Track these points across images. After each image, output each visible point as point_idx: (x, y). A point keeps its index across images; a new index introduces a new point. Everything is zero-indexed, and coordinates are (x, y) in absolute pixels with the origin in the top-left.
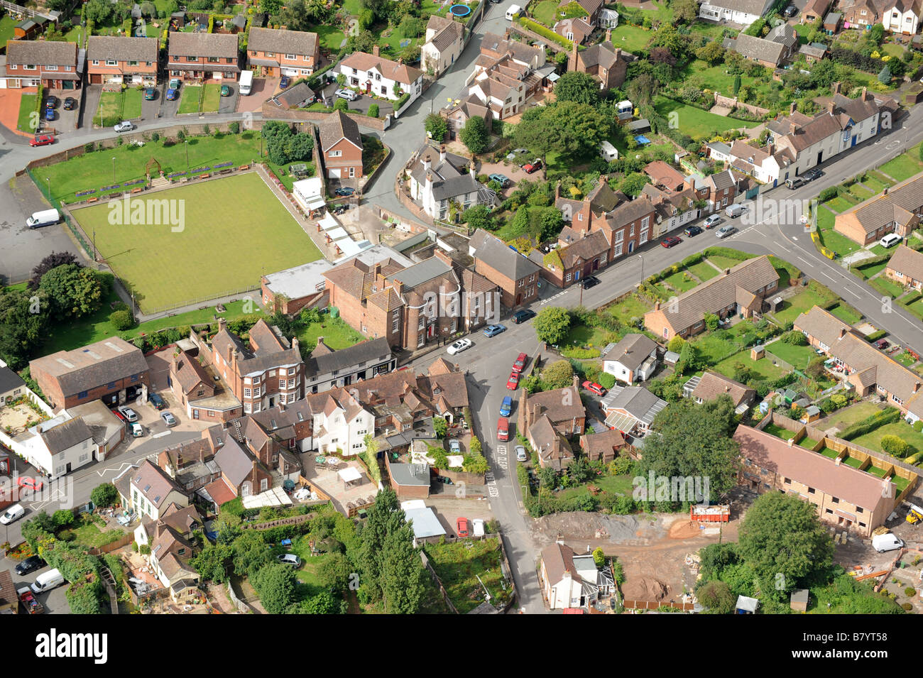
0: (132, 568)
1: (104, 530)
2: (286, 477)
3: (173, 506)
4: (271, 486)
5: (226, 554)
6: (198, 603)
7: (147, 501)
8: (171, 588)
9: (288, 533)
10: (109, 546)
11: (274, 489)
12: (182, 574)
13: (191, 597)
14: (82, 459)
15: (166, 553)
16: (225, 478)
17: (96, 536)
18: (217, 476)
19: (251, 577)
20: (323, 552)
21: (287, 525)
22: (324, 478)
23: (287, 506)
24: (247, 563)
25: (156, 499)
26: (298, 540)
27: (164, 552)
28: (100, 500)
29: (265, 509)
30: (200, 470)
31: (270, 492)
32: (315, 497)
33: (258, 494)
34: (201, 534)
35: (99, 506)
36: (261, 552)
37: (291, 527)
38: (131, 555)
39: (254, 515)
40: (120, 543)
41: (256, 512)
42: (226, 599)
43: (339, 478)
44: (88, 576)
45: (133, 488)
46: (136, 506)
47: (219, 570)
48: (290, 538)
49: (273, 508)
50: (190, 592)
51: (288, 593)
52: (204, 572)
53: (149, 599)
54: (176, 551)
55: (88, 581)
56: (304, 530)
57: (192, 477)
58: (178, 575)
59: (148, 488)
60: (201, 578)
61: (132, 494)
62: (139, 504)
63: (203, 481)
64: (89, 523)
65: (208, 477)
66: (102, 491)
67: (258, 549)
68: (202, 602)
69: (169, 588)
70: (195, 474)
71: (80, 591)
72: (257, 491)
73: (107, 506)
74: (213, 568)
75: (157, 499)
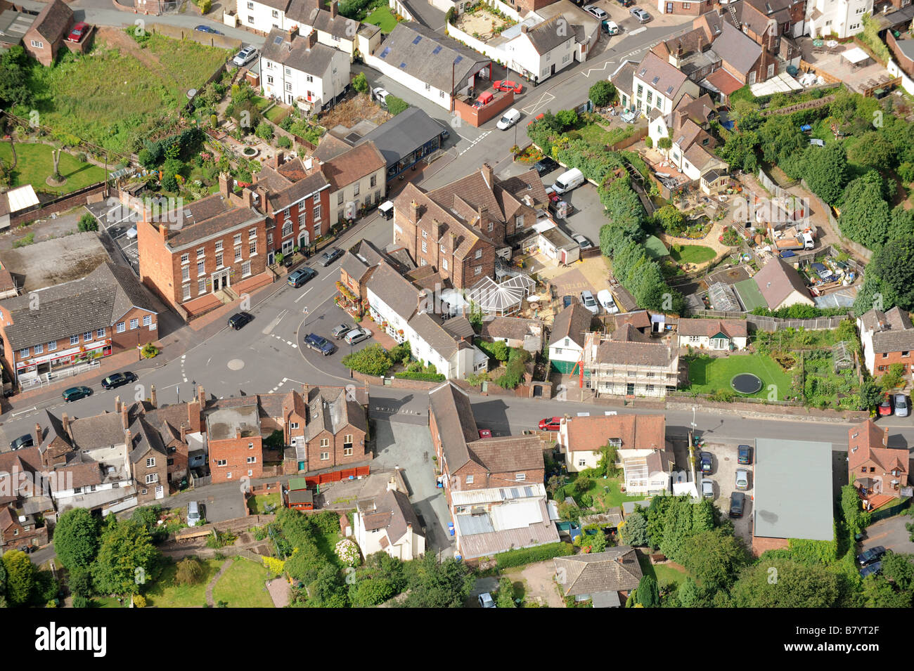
0: (651, 164)
1: (608, 129)
2: (788, 63)
3: (686, 97)
4: (777, 73)
5: (755, 141)
6: (732, 193)
7: (656, 94)
8: (703, 180)
9: (808, 118)
10: (622, 144)
11: (780, 75)
12: (713, 163)
13: (723, 188)
14: (565, 59)
15: (692, 143)
16: (727, 67)
17: (602, 136)
18: (718, 65)
19: (784, 163)
20: (849, 135)
21: (806, 109)
22: (825, 63)
23: (798, 92)
24: (778, 150)
25: (668, 91)
26: (818, 125)
27: (689, 143)
28: (600, 98)
29: (776, 95)
30: (701, 60)
31: (776, 78)
32: (821, 81)
33: (765, 81)
34: (717, 124)
35: (597, 105)
36: (793, 136)
37: (810, 110)
38: (645, 151)
39: (764, 103)
40: (631, 140)
41: (767, 99)
42: (759, 187)
43: (842, 60)
44: (616, 172)
45: (636, 81)
46: (639, 102)
47: (750, 158)
48: (809, 123)
49: (784, 94)
50: (723, 182)
51: (841, 171)
52: (733, 162)
53: (680, 191)
54: (701, 141)
55: (618, 175)
56: (824, 114)
57: (694, 68)
58: (708, 165)
59: (656, 80)
60: (729, 168)
61: (635, 89)
62: (644, 98)
63: (704, 72)
64: (592, 123)
65: (710, 67)
66: (601, 88)
67: (790, 133)
68: (736, 191)
69: (699, 180)
70: (696, 65)
71: (614, 186)
72: (764, 78)
73: (606, 105)
74: (743, 156)
75: (670, 90)
